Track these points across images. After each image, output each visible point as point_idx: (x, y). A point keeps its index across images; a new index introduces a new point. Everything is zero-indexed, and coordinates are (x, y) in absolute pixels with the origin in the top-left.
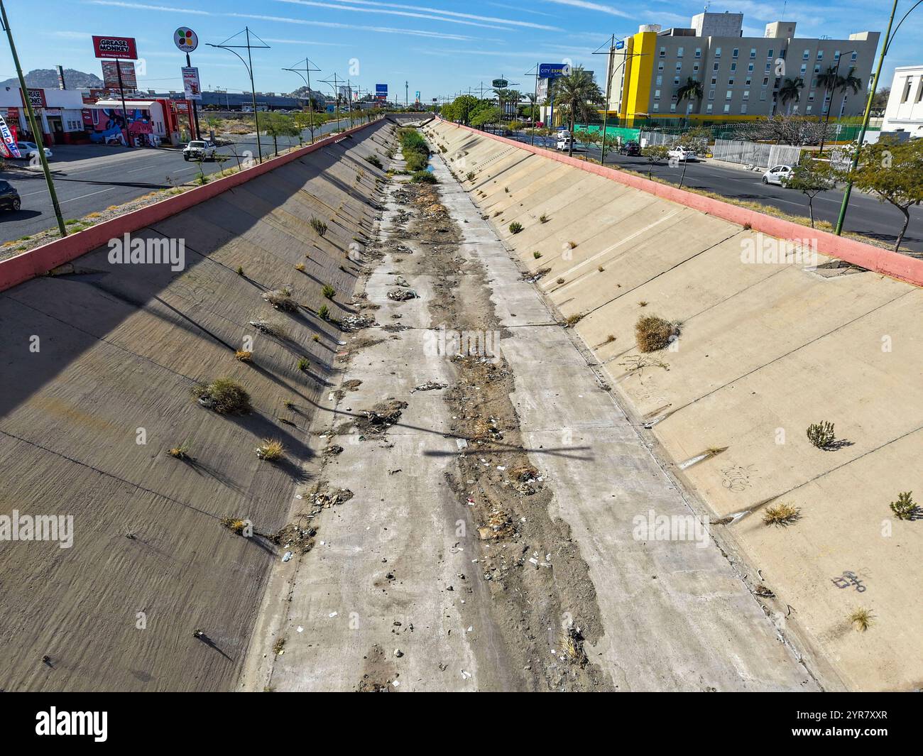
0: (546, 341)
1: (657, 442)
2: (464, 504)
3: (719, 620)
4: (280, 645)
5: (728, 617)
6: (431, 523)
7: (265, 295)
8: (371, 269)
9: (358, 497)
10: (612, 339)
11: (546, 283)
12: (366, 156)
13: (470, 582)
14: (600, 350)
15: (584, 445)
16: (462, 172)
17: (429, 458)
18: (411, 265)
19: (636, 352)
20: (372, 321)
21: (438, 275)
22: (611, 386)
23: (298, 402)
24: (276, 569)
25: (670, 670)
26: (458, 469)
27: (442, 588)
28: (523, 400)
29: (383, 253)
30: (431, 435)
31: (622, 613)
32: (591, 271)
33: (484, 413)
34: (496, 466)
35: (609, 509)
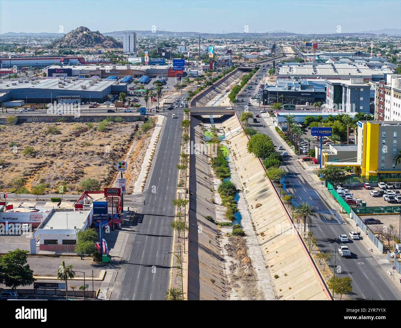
12: (205, 214)
16: (258, 225)
21: (250, 297)
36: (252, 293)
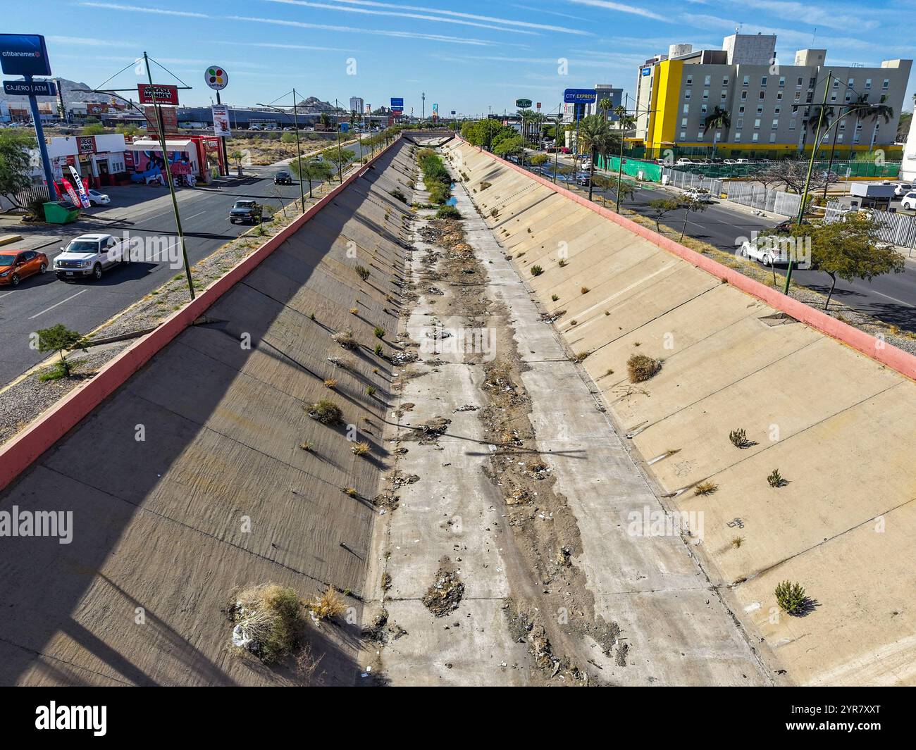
0: (559, 374)
1: (634, 447)
2: (496, 484)
3: (655, 546)
4: (388, 555)
6: (474, 496)
7: (333, 336)
8: (408, 311)
9: (423, 479)
10: (611, 372)
11: (562, 323)
12: (391, 190)
13: (500, 527)
14: (601, 381)
15: (581, 449)
16: (486, 206)
17: (469, 457)
18: (443, 306)
19: (628, 383)
20: (416, 357)
21: (468, 316)
22: (606, 409)
23: (371, 418)
24: (377, 519)
25: (620, 568)
26: (490, 464)
27: (483, 529)
28: (538, 418)
29: (418, 295)
30: (470, 442)
31: (595, 543)
32: (599, 314)
33: (508, 427)
34: (518, 462)
35: (594, 488)
36: (474, 307)
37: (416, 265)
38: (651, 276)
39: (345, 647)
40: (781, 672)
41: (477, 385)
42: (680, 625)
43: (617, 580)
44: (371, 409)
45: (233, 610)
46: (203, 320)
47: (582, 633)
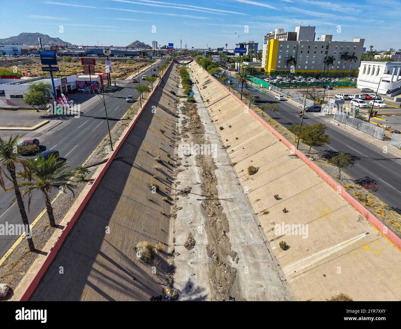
0: (226, 170)
1: (248, 198)
2: (205, 210)
3: (250, 230)
4: (174, 232)
5: (252, 229)
6: (199, 214)
7: (155, 158)
8: (178, 145)
9: (184, 208)
10: (243, 171)
11: (229, 150)
12: (170, 90)
13: (206, 224)
14: (240, 173)
15: (232, 198)
16: (205, 97)
17: (198, 201)
18: (189, 143)
19: (248, 175)
20: (181, 164)
22: (240, 184)
23: (167, 187)
24: (171, 221)
25: (239, 237)
26: (204, 203)
27: (201, 224)
28: (219, 187)
29: (181, 138)
30: (198, 195)
31: (233, 229)
32: (241, 148)
33: (210, 190)
34: (212, 203)
35: (234, 211)
37: (180, 125)
38: (258, 135)
39: (164, 258)
40: (278, 265)
41: (200, 174)
42: (254, 253)
43: (238, 240)
44: (167, 184)
45: (136, 248)
46: (116, 157)
47: (227, 255)
